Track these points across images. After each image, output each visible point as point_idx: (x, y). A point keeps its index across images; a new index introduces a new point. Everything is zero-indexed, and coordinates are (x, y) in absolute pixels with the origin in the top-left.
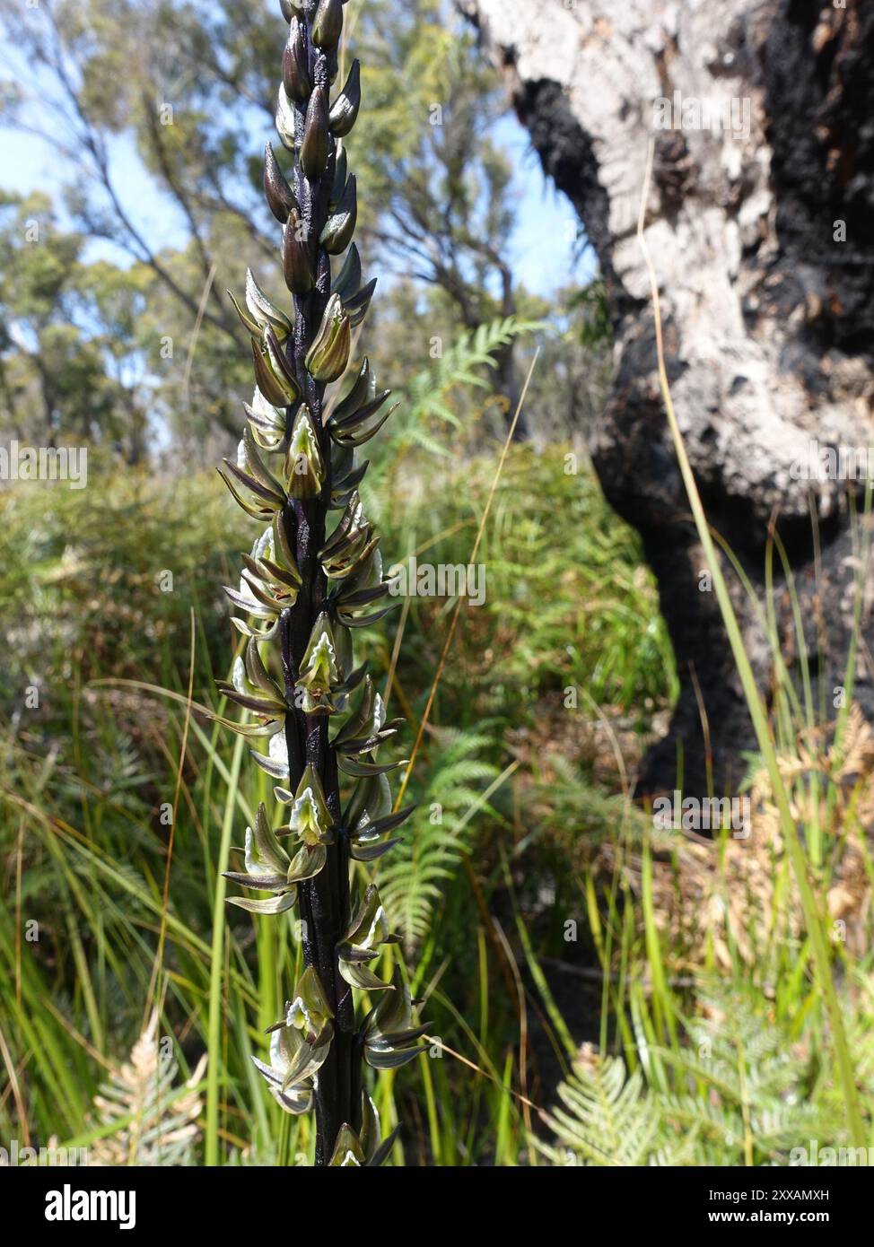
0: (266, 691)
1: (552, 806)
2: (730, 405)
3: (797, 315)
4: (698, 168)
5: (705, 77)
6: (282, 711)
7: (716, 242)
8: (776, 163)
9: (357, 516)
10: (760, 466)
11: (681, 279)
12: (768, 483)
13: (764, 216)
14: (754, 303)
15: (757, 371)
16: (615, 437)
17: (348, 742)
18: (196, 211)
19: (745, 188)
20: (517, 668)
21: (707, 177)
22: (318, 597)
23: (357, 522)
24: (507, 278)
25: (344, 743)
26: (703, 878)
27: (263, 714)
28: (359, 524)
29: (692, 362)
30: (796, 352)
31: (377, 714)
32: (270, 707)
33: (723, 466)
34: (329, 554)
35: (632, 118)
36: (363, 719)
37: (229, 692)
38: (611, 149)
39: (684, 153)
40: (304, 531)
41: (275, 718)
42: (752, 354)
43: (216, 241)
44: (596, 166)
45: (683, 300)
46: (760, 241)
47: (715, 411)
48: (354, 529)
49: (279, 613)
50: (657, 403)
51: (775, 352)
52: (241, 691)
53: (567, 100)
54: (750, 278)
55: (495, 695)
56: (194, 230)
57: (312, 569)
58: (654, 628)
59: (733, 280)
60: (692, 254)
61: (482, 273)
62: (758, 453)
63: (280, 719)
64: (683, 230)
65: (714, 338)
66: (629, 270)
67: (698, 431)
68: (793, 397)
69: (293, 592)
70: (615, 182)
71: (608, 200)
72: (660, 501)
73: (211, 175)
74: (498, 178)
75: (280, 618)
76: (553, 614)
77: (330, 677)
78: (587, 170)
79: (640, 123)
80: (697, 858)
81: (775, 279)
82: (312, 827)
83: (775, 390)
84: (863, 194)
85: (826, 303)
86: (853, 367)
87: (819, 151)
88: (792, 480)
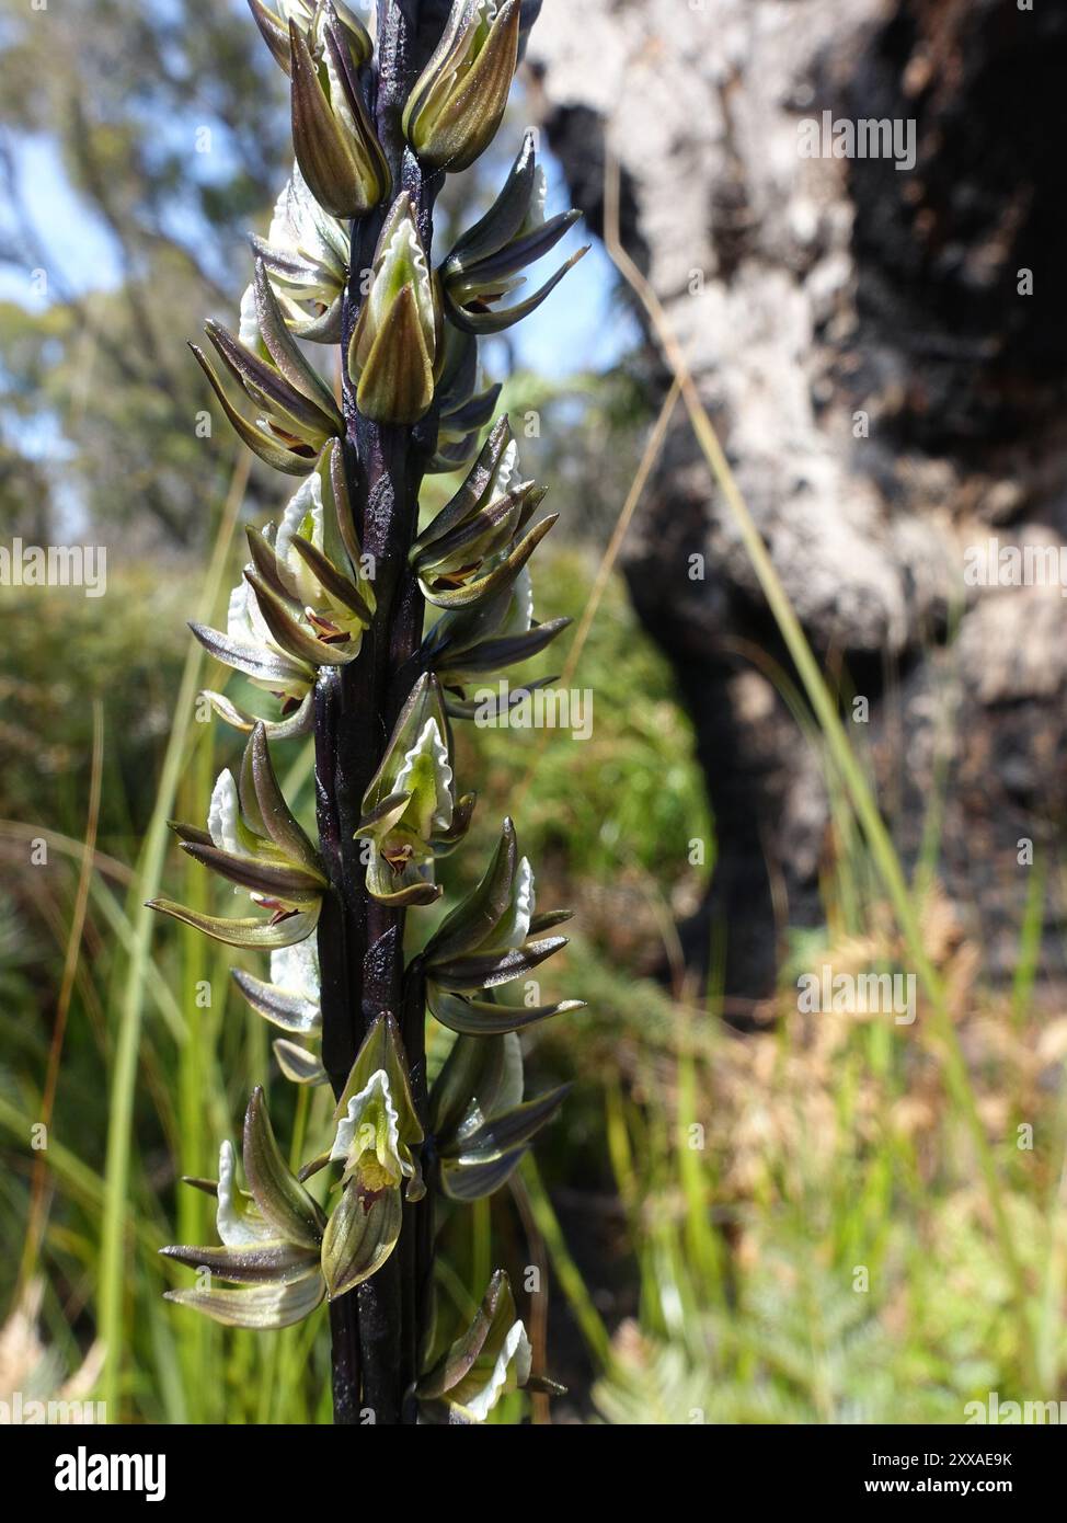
0: (286, 849)
2: (791, 511)
4: (757, 226)
5: (773, 117)
6: (317, 891)
7: (779, 315)
8: (860, 225)
9: (505, 469)
10: (821, 588)
11: (739, 355)
14: (823, 391)
15: (823, 470)
16: (651, 543)
17: (460, 962)
19: (816, 251)
21: (771, 236)
23: (504, 481)
25: (448, 965)
27: (272, 898)
28: (509, 486)
30: (872, 455)
31: (523, 902)
32: (294, 883)
34: (436, 549)
35: (686, 158)
36: (494, 913)
37: (200, 847)
40: (382, 498)
41: (301, 907)
43: (155, 283)
44: (636, 213)
45: (734, 382)
46: (832, 316)
47: (770, 516)
48: (497, 497)
49: (312, 680)
52: (228, 845)
53: (602, 132)
54: (820, 361)
56: (126, 262)
57: (398, 582)
58: (681, 778)
59: (799, 360)
60: (749, 327)
63: (310, 909)
64: (741, 298)
68: (864, 505)
69: (354, 626)
71: (649, 255)
75: (315, 691)
77: (433, 820)
79: (694, 166)
80: (732, 1061)
81: (850, 364)
82: (381, 1157)
84: (957, 269)
85: (909, 397)
86: (933, 474)
87: (907, 215)
88: (861, 606)
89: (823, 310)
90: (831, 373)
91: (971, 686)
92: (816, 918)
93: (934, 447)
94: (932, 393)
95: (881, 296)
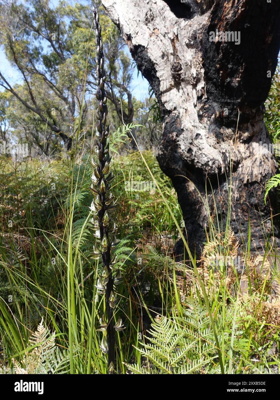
1: (148, 260)
3: (213, 116)
6: (100, 226)
7: (190, 95)
8: (206, 73)
10: (205, 159)
11: (181, 105)
12: (207, 164)
13: (203, 88)
16: (163, 151)
17: (110, 230)
18: (26, 73)
20: (137, 220)
21: (187, 76)
22: (105, 208)
26: (193, 279)
29: (184, 129)
30: (213, 127)
33: (194, 159)
34: (106, 201)
35: (165, 58)
38: (159, 67)
39: (181, 69)
42: (201, 127)
44: (156, 71)
45: (182, 111)
47: (191, 144)
48: (110, 197)
50: (175, 141)
51: (207, 127)
53: (147, 51)
55: (131, 229)
58: (177, 207)
61: (122, 94)
62: (204, 156)
63: (99, 228)
64: (181, 91)
65: (190, 122)
66: (166, 102)
67: (187, 150)
69: (101, 207)
70: (161, 76)
72: (177, 169)
73: (31, 62)
74: (126, 64)
75: (98, 211)
76: (147, 204)
77: (108, 220)
78: (153, 73)
81: (207, 106)
82: (106, 244)
83: (208, 138)
84: (230, 83)
85: (221, 113)
86: (229, 131)
88: (214, 163)
95: (213, 90)
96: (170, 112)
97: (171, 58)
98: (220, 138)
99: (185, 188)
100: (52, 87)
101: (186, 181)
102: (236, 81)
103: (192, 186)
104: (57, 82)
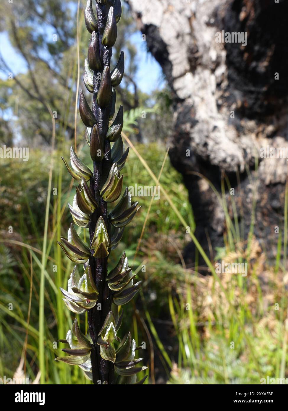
1: (156, 269)
2: (212, 135)
3: (234, 106)
4: (201, 57)
5: (204, 27)
6: (90, 351)
7: (208, 81)
8: (228, 56)
10: (222, 155)
11: (196, 93)
12: (224, 161)
13: (223, 74)
14: (220, 102)
15: (221, 124)
16: (175, 144)
17: (121, 363)
19: (217, 64)
21: (204, 60)
23: (124, 267)
24: (135, 87)
26: (203, 290)
29: (200, 121)
33: (210, 155)
34: (112, 281)
35: (180, 39)
36: (127, 352)
38: (173, 49)
39: (197, 51)
40: (100, 271)
41: (87, 356)
42: (219, 119)
43: (37, 71)
44: (168, 54)
45: (197, 100)
46: (222, 82)
47: (207, 137)
50: (188, 134)
51: (226, 118)
53: (159, 32)
54: (219, 94)
56: (29, 67)
58: (185, 205)
59: (213, 94)
60: (200, 85)
61: (127, 85)
62: (221, 151)
64: (197, 77)
65: (207, 113)
66: (179, 89)
67: (202, 144)
68: (232, 133)
70: (175, 60)
71: (172, 66)
73: (35, 49)
74: (133, 54)
77: (113, 339)
78: (165, 55)
79: (183, 41)
80: (202, 283)
81: (227, 94)
83: (227, 131)
84: (255, 68)
85: (243, 103)
86: (251, 124)
87: (241, 53)
88: (232, 160)
89: (219, 80)
90: (222, 97)
91: (263, 181)
92: (223, 245)
93: (250, 117)
94: (250, 102)
95: (235, 76)
96: (182, 101)
97: (187, 39)
98: (240, 131)
99: (197, 187)
100: (55, 75)
101: (198, 178)
102: (263, 66)
103: (205, 185)
104: (61, 69)
